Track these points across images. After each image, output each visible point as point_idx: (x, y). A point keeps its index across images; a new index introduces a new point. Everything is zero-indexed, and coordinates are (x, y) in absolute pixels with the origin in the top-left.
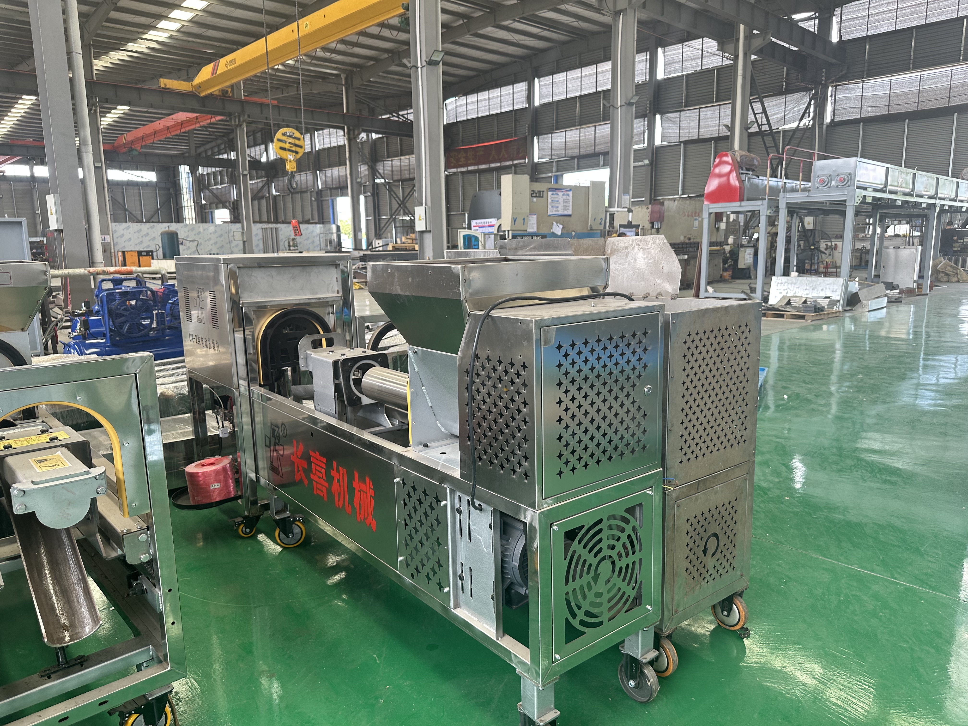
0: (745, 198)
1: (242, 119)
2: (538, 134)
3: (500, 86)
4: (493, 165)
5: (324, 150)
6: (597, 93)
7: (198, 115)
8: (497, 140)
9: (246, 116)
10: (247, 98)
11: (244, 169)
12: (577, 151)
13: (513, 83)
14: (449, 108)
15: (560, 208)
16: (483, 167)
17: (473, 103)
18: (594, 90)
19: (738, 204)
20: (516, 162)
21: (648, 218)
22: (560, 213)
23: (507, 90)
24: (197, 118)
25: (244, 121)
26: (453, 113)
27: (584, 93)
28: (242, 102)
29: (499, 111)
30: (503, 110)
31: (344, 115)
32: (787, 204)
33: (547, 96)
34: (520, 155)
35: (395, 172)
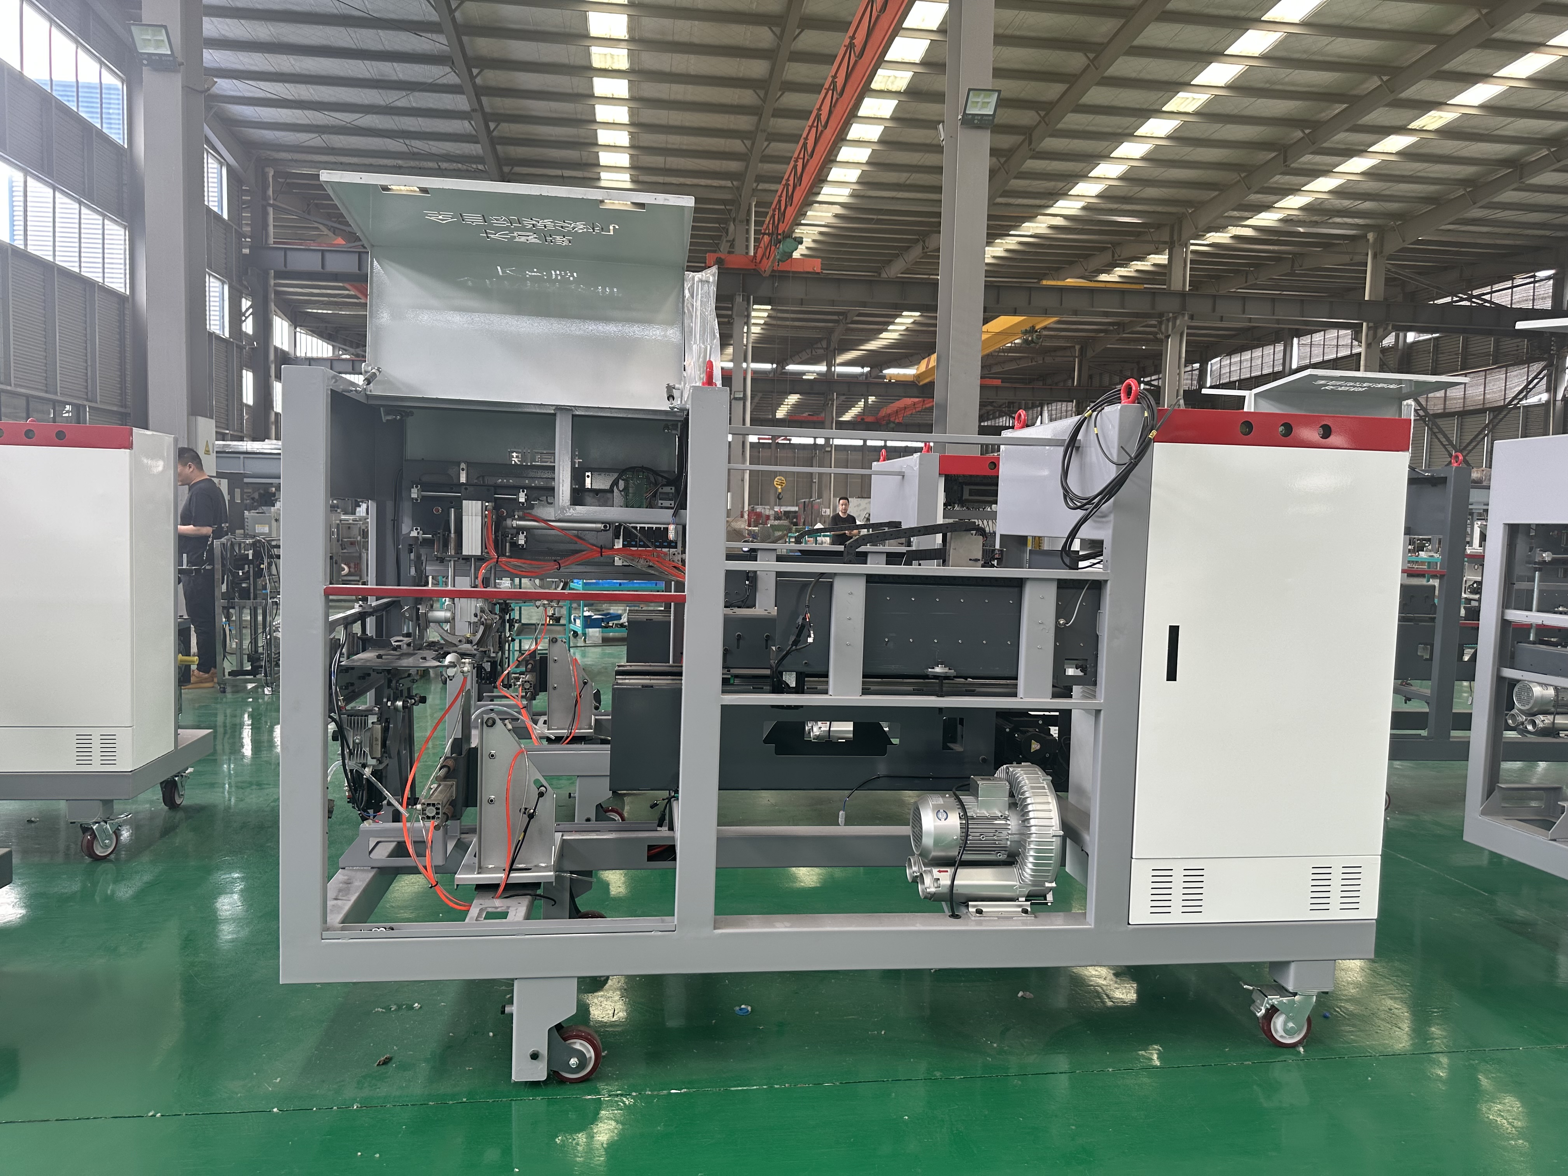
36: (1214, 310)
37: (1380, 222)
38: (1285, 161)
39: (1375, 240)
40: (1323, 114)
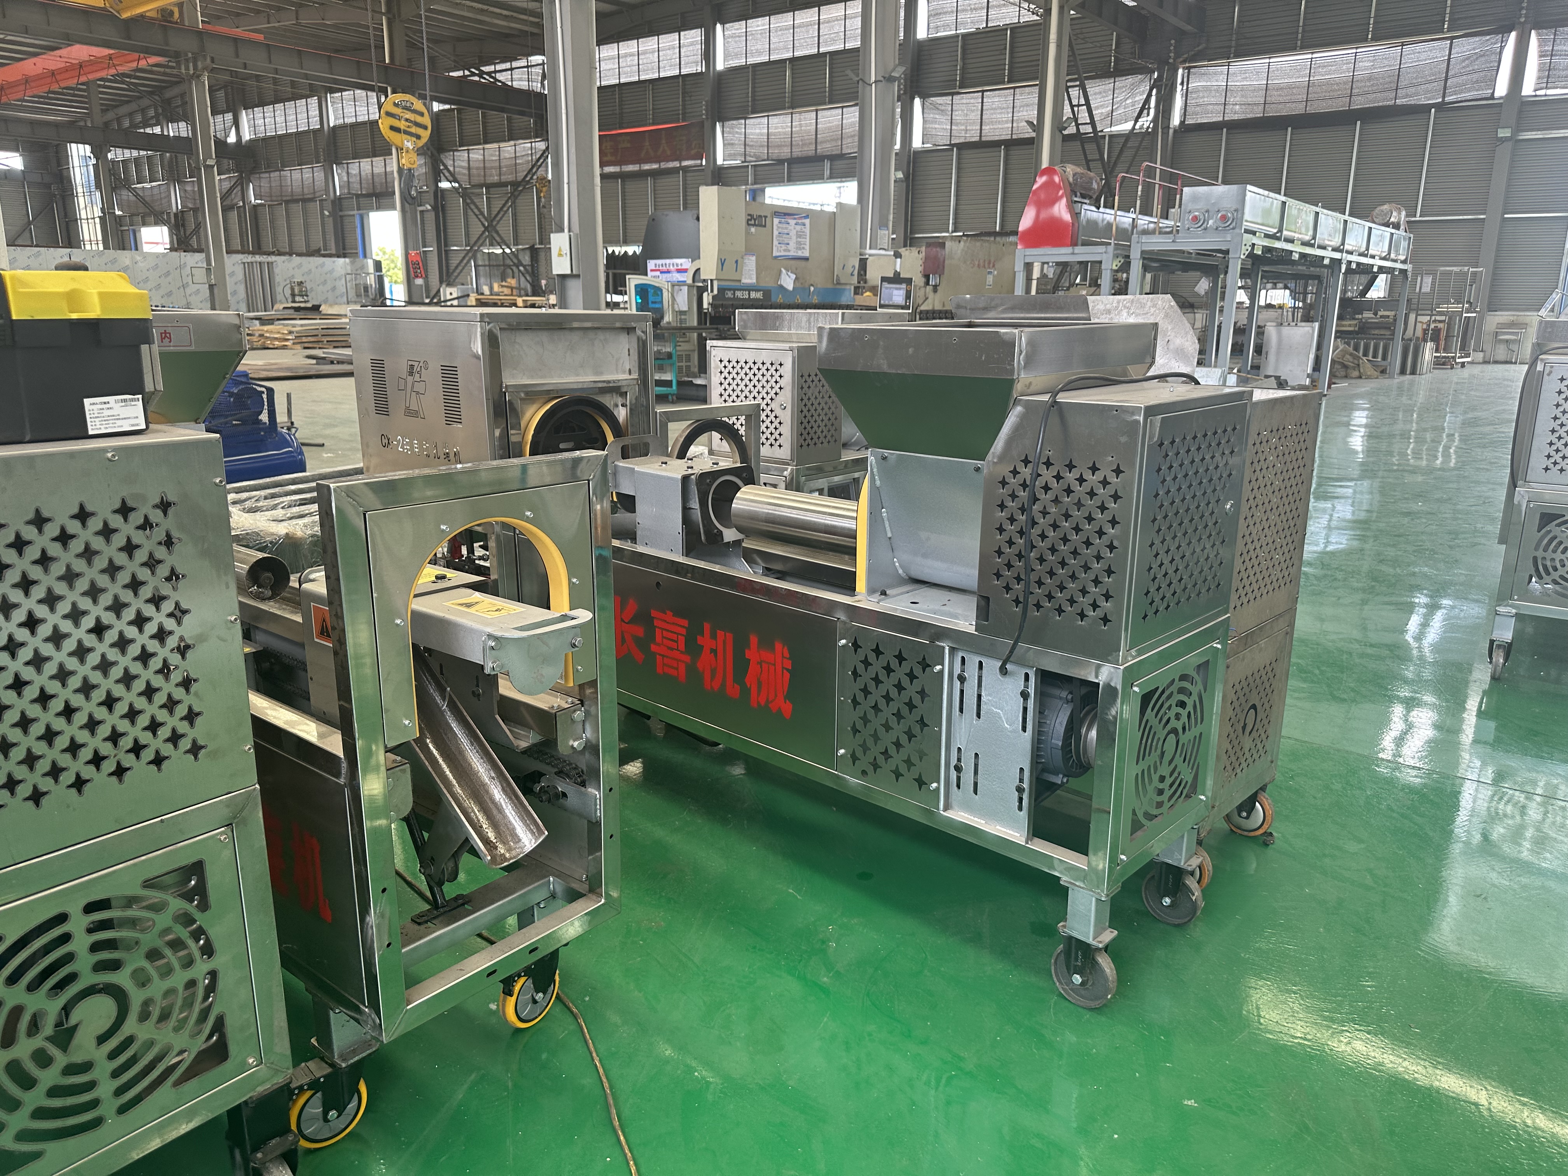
0: (1080, 242)
1: (200, 65)
2: (723, 120)
3: (658, 33)
4: (646, 167)
5: (344, 126)
6: (820, 56)
7: (112, 52)
8: (653, 124)
9: (209, 60)
10: (208, 27)
11: (207, 156)
12: (787, 150)
13: (679, 30)
15: (792, 245)
16: (631, 168)
18: (815, 51)
19: (1069, 250)
20: (685, 163)
21: (921, 269)
22: (792, 253)
23: (669, 40)
24: (110, 57)
25: (204, 69)
27: (797, 54)
28: (200, 34)
29: (656, 76)
30: (662, 75)
31: (386, 68)
32: (1143, 252)
33: (736, 55)
34: (693, 152)
35: (474, 172)
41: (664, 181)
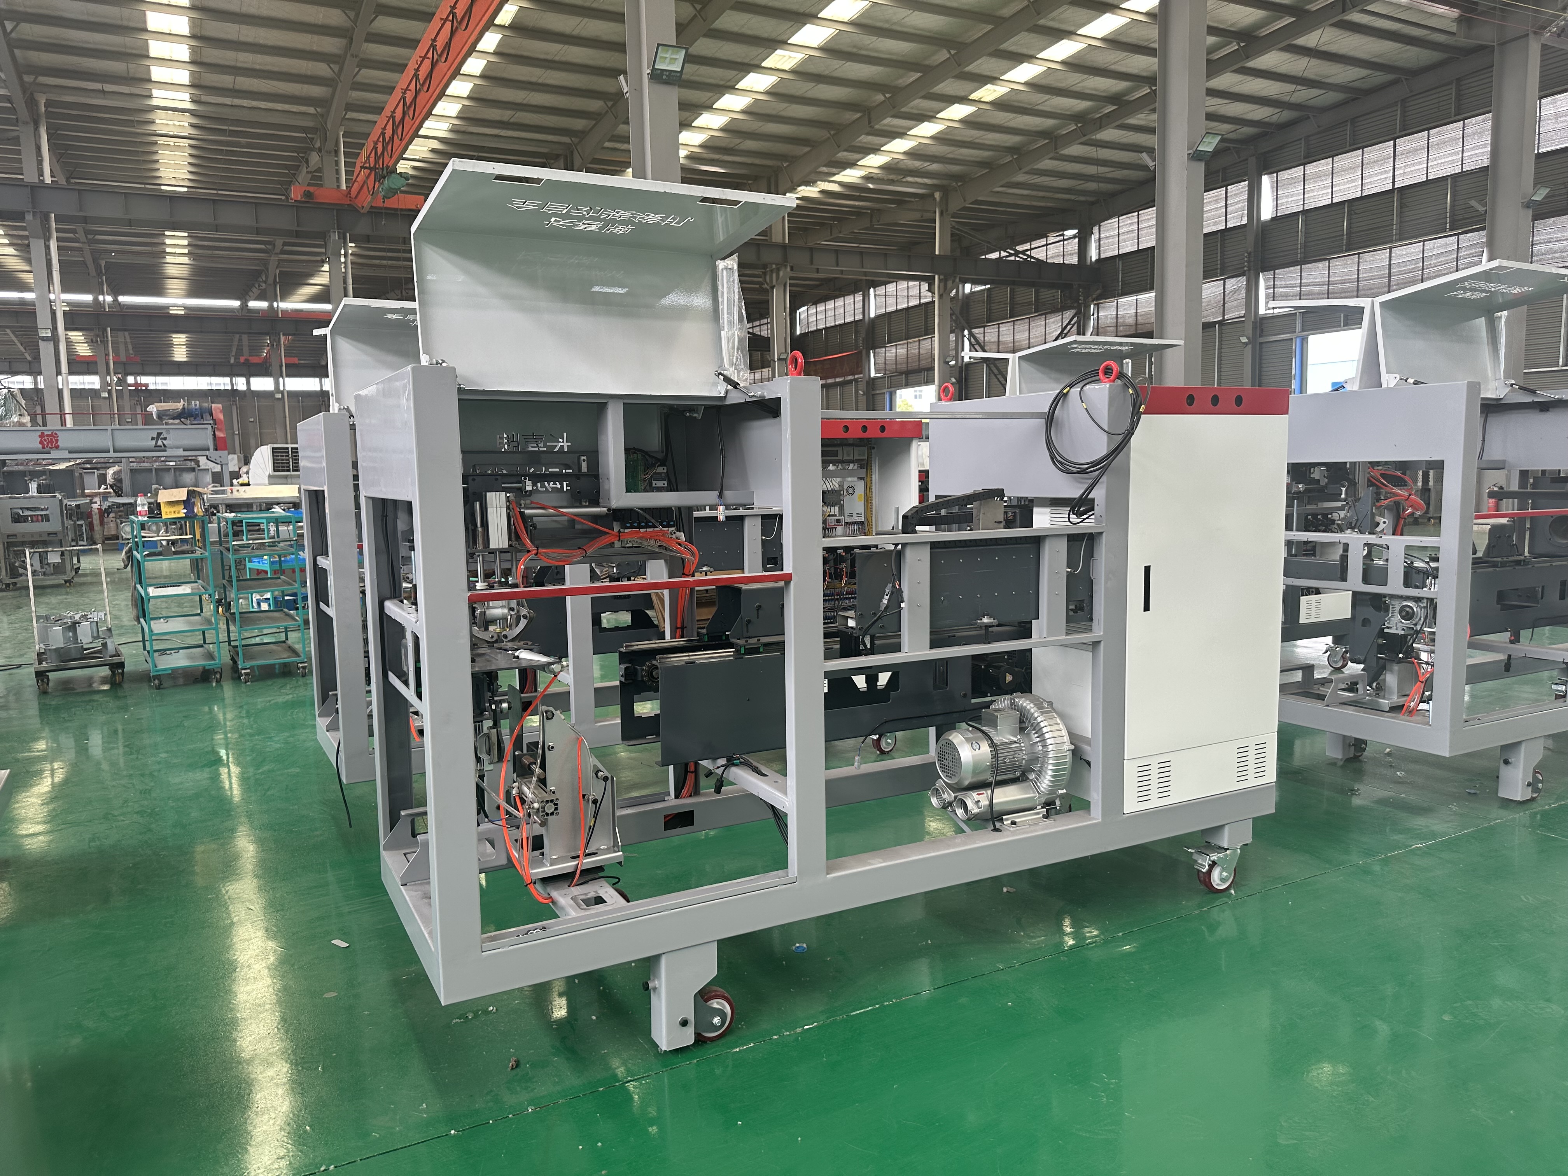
2: (873, 348)
3: (843, 295)
4: (837, 380)
8: (842, 352)
12: (905, 366)
14: (802, 317)
16: (830, 381)
17: (821, 312)
23: (849, 299)
26: (805, 322)
29: (843, 322)
30: (847, 320)
33: (881, 307)
34: (860, 369)
36: (812, 263)
37: (945, 182)
38: (869, 123)
39: (941, 199)
40: (900, 81)
41: (847, 388)
